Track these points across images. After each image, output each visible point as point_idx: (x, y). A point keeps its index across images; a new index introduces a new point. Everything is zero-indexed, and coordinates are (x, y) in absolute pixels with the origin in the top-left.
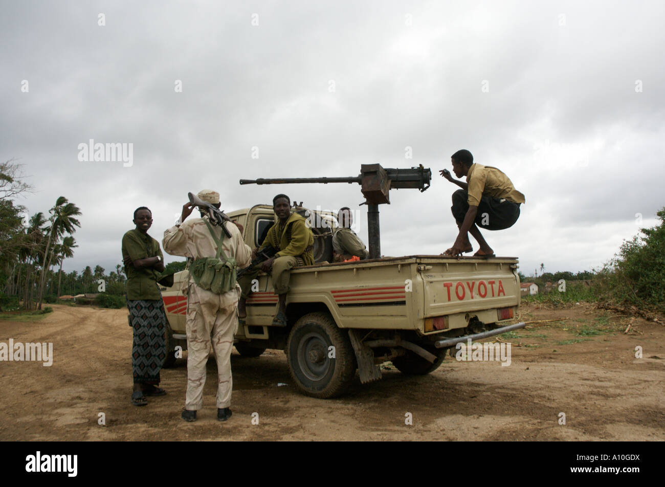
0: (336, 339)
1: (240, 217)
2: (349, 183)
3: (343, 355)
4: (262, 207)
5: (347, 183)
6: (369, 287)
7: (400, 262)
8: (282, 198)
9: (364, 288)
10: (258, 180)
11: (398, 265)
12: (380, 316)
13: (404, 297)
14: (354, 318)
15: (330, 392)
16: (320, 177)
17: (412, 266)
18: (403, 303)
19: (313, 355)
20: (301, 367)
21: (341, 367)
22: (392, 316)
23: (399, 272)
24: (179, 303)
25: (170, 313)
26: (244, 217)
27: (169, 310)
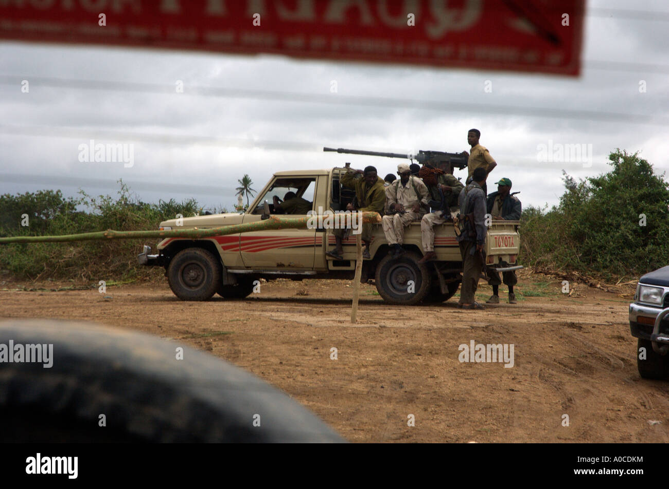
1: (320, 177)
4: (338, 169)
24: (242, 242)
25: (227, 251)
26: (326, 177)
27: (225, 248)
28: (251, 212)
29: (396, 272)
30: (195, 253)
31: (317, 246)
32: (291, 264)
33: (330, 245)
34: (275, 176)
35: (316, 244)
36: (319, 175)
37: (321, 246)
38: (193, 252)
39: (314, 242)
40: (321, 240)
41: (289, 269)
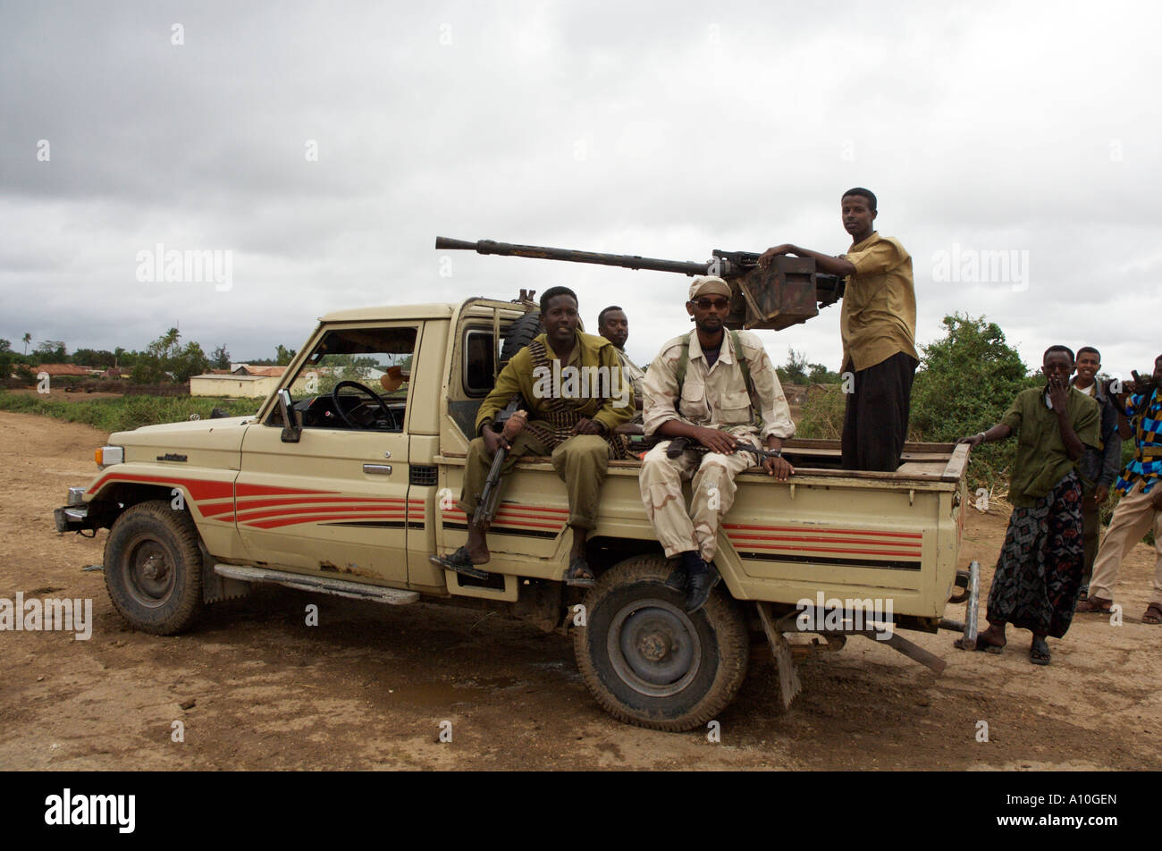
0: (721, 618)
1: (428, 323)
2: (688, 275)
3: (737, 651)
4: (483, 303)
5: (685, 275)
6: (829, 527)
7: (914, 486)
8: (564, 296)
9: (813, 527)
10: (480, 242)
11: (909, 490)
12: (848, 585)
13: (919, 555)
14: (780, 584)
15: (696, 721)
16: (627, 254)
17: (942, 496)
18: (916, 566)
19: (653, 645)
20: (615, 667)
21: (730, 674)
22: (882, 587)
23: (911, 504)
24: (240, 499)
25: (210, 519)
26: (442, 323)
27: (206, 511)
28: (264, 420)
29: (636, 623)
30: (151, 516)
31: (412, 525)
32: (353, 569)
33: (447, 525)
34: (323, 324)
35: (410, 520)
36: (425, 320)
37: (421, 526)
38: (147, 513)
39: (404, 512)
40: (422, 510)
41: (349, 577)
